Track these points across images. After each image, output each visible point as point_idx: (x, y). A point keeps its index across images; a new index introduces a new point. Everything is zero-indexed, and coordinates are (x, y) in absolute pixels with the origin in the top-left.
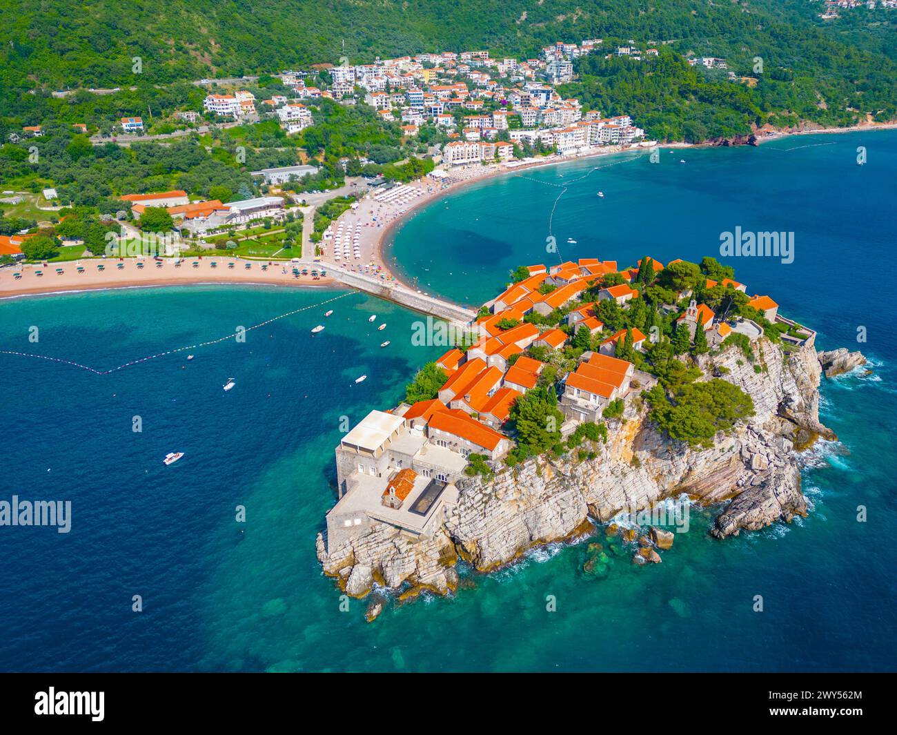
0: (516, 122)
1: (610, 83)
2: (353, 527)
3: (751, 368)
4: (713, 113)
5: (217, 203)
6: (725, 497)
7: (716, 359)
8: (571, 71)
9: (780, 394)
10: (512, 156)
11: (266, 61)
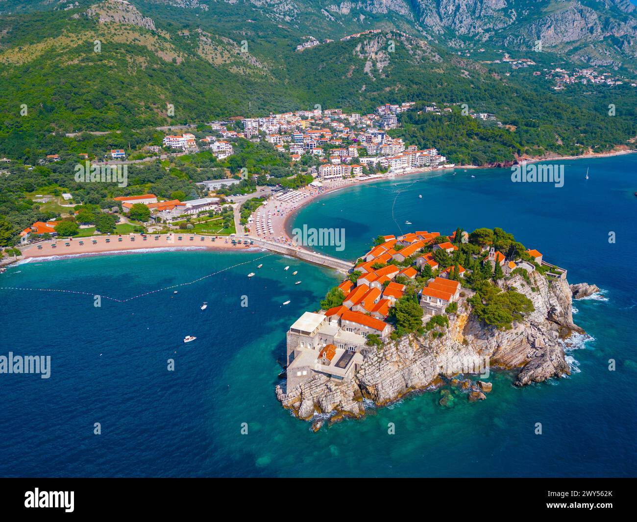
0: (364, 152)
1: (422, 129)
2: (302, 376)
3: (530, 288)
4: (489, 147)
5: (176, 201)
6: (521, 364)
7: (508, 282)
8: (396, 122)
9: (548, 306)
10: (362, 173)
11: (201, 115)
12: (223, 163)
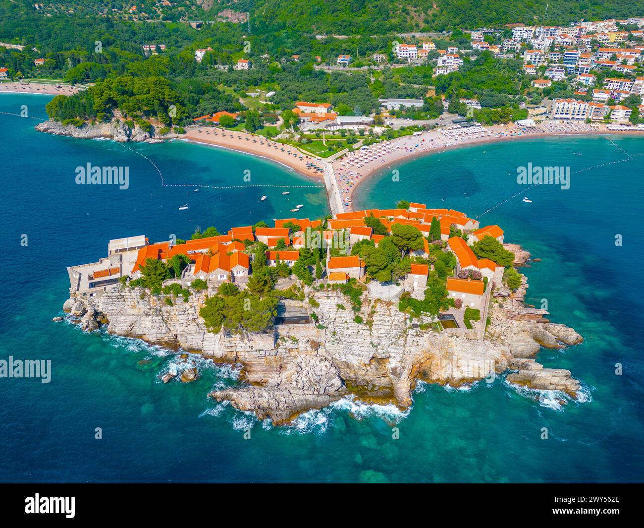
2: (76, 279)
5: (336, 115)
12: (437, 80)
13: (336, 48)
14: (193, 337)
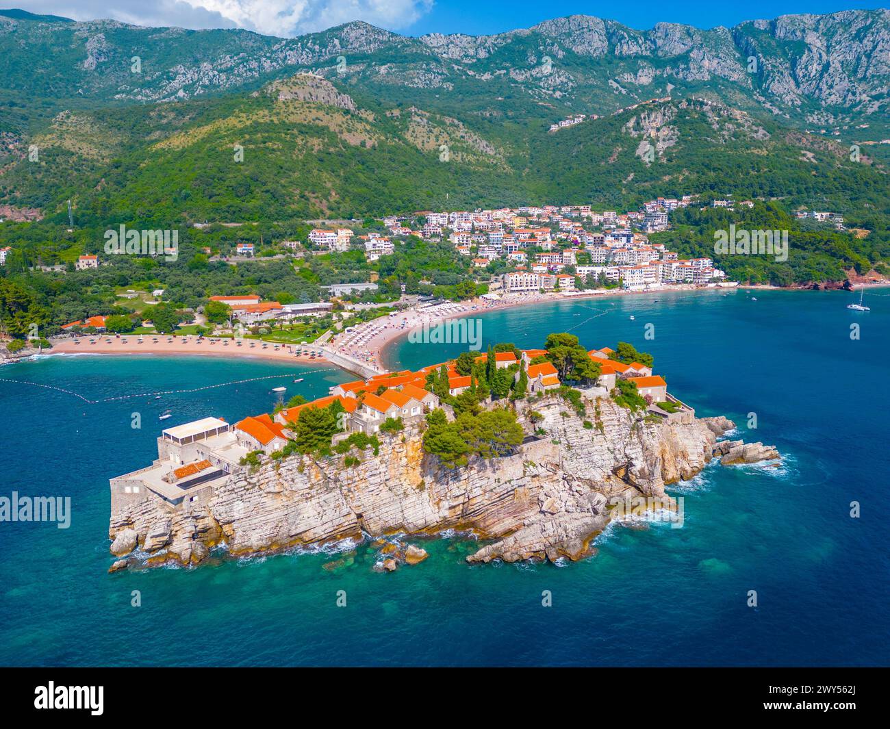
0: (585, 259)
1: (701, 232)
2: (132, 494)
3: (581, 422)
4: (804, 258)
7: (534, 406)
8: (665, 221)
9: (619, 457)
10: (573, 287)
11: (374, 208)
12: (375, 265)
13: (229, 236)
14: (387, 509)
